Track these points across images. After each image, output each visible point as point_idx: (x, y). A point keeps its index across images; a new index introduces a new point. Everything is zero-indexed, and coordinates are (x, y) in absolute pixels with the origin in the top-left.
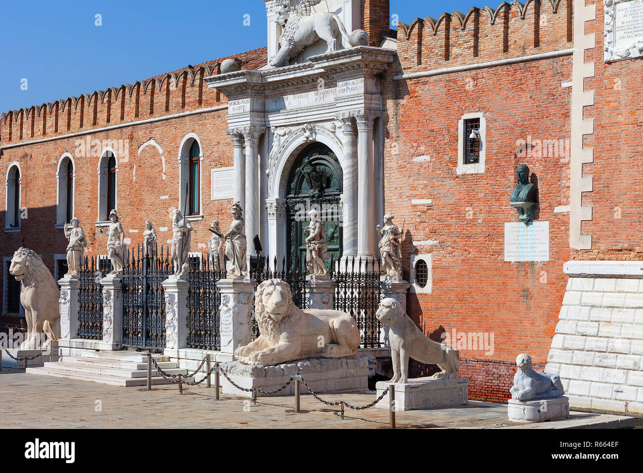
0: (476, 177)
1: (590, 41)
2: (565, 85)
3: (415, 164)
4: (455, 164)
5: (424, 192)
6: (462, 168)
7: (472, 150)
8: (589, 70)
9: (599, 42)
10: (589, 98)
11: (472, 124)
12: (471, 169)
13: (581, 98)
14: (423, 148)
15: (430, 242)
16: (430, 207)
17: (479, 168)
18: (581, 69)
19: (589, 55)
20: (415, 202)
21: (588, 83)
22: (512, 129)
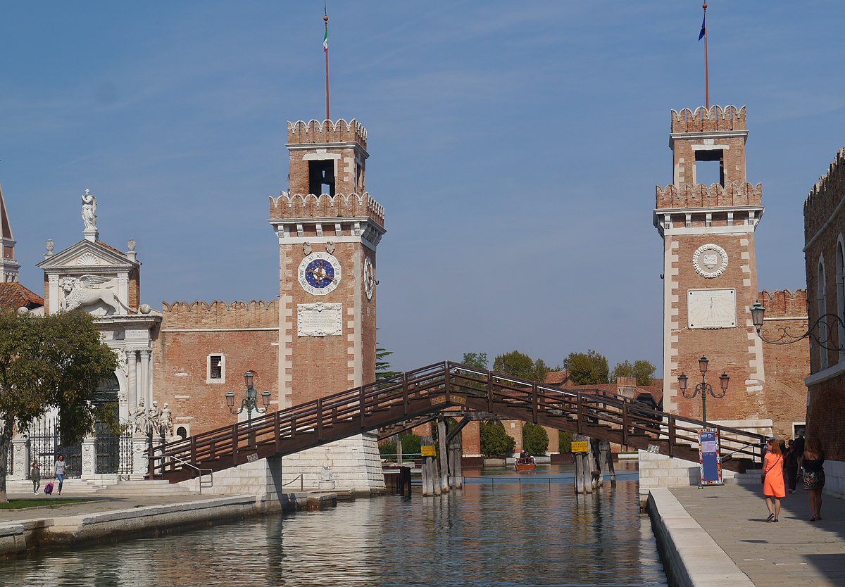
0: (219, 385)
1: (290, 326)
2: (273, 344)
3: (178, 377)
4: (205, 378)
5: (183, 392)
6: (209, 381)
7: (216, 371)
8: (290, 339)
9: (295, 327)
10: (290, 352)
11: (215, 360)
12: (216, 381)
13: (283, 352)
14: (182, 369)
15: (188, 418)
16: (187, 400)
17: (222, 380)
18: (283, 339)
19: (288, 332)
20: (176, 397)
21: (288, 345)
22: (241, 363)
